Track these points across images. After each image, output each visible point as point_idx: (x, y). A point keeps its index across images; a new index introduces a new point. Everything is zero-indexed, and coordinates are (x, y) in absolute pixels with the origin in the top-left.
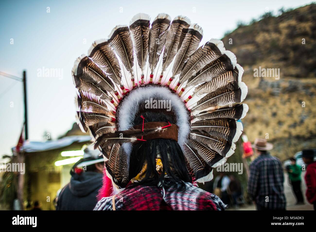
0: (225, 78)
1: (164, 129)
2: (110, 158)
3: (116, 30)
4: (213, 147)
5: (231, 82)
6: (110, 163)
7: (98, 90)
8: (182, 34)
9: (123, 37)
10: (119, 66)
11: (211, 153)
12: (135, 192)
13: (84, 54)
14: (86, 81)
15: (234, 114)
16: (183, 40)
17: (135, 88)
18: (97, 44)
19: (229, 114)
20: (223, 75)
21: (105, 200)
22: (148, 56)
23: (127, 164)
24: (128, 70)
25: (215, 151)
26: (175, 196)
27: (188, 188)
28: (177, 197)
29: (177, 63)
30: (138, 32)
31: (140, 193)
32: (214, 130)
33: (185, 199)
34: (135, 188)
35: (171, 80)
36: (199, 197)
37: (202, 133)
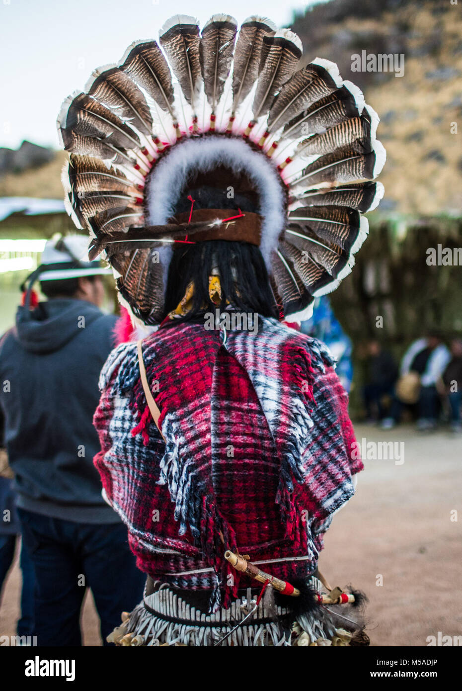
0: (349, 129)
1: (229, 223)
2: (129, 272)
3: (134, 49)
4: (319, 259)
5: (360, 138)
6: (127, 281)
7: (108, 148)
8: (263, 45)
9: (149, 56)
10: (146, 103)
11: (315, 269)
12: (176, 334)
13: (77, 91)
14: (85, 135)
15: (361, 200)
16: (267, 56)
17: (181, 139)
18: (101, 72)
19: (351, 200)
20: (346, 123)
21: (125, 348)
22: (203, 84)
23: (162, 282)
24: (165, 110)
25: (323, 268)
26: (243, 340)
27: (268, 327)
28: (247, 343)
29: (259, 96)
30: (178, 44)
31: (184, 336)
32: (325, 227)
33: (259, 346)
34: (176, 328)
35: (251, 126)
36: (284, 342)
37: (306, 231)
